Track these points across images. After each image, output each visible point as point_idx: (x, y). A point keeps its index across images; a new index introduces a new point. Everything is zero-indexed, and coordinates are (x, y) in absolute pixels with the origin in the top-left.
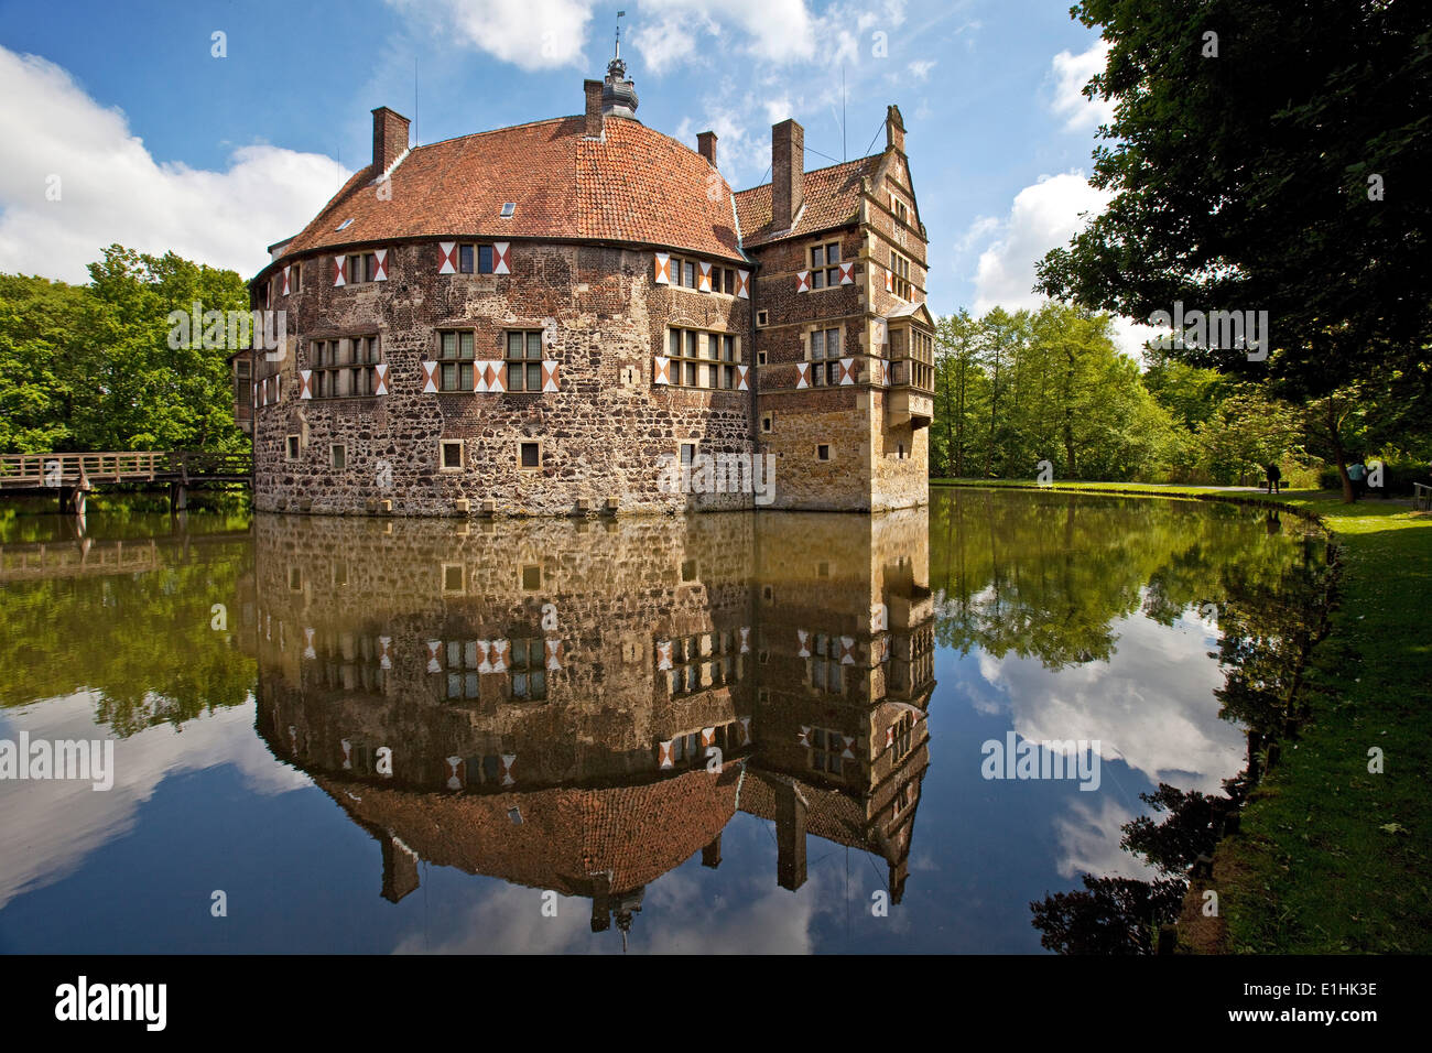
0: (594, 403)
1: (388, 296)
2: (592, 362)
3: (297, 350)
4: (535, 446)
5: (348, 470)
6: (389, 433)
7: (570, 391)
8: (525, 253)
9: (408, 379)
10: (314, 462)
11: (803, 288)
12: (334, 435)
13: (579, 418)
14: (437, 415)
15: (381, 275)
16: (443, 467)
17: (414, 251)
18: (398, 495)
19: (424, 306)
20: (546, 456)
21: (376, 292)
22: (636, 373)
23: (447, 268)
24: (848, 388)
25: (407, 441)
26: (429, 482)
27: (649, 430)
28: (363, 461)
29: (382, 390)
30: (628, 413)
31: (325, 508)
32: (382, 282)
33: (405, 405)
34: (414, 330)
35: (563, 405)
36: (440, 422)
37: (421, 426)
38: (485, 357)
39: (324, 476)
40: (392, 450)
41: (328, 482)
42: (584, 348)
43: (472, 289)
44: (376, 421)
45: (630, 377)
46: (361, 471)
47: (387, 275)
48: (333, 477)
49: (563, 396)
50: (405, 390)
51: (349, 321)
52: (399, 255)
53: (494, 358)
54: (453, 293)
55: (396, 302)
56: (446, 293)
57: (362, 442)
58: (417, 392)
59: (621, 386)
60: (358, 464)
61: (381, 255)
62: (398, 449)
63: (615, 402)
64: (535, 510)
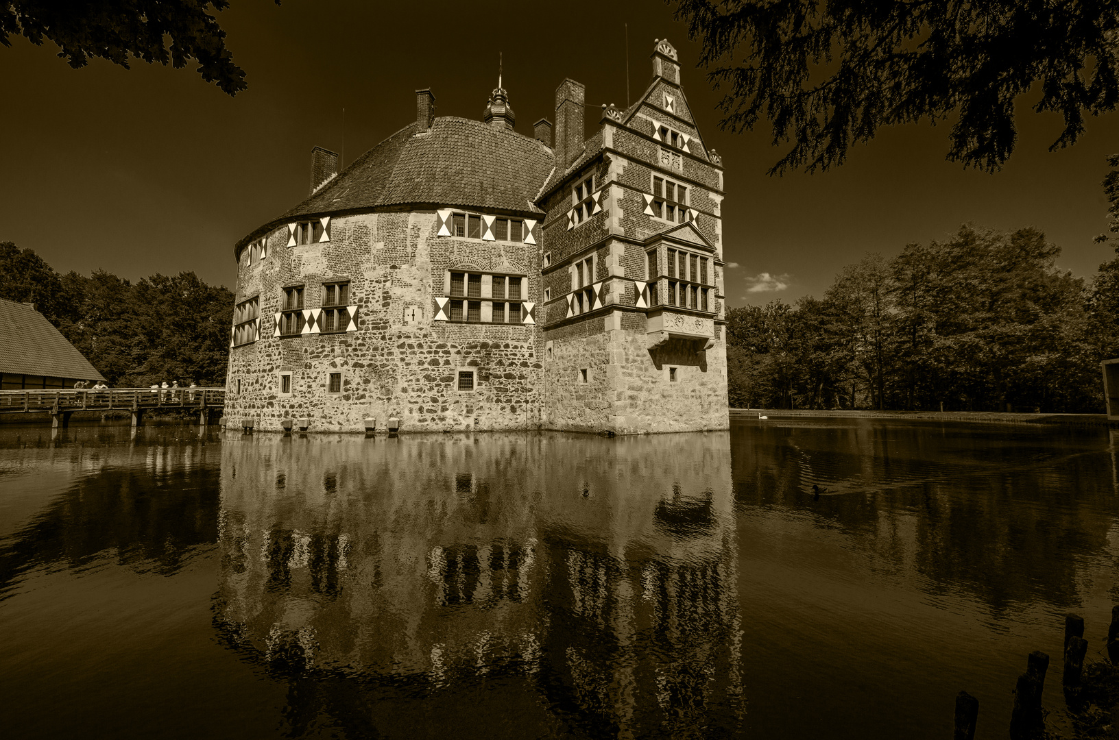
0: (383, 338)
1: (265, 268)
2: (384, 305)
4: (339, 375)
5: (240, 397)
6: (257, 369)
7: (367, 329)
8: (341, 222)
9: (268, 328)
13: (371, 351)
14: (279, 353)
15: (263, 255)
16: (280, 394)
18: (258, 415)
19: (279, 273)
21: (261, 267)
22: (418, 312)
23: (292, 242)
25: (264, 374)
26: (273, 406)
27: (429, 360)
28: (247, 390)
29: (257, 337)
30: (411, 346)
32: (263, 259)
33: (266, 347)
34: (275, 291)
35: (360, 341)
36: (281, 358)
37: (272, 362)
38: (310, 306)
40: (257, 381)
42: (379, 294)
43: (305, 256)
44: (253, 360)
45: (413, 315)
46: (245, 398)
47: (266, 253)
49: (360, 334)
50: (267, 336)
52: (272, 239)
53: (315, 306)
54: (295, 261)
55: (268, 272)
56: (291, 260)
57: (247, 374)
58: (272, 337)
59: (405, 324)
61: (264, 240)
63: (399, 337)
64: (336, 428)
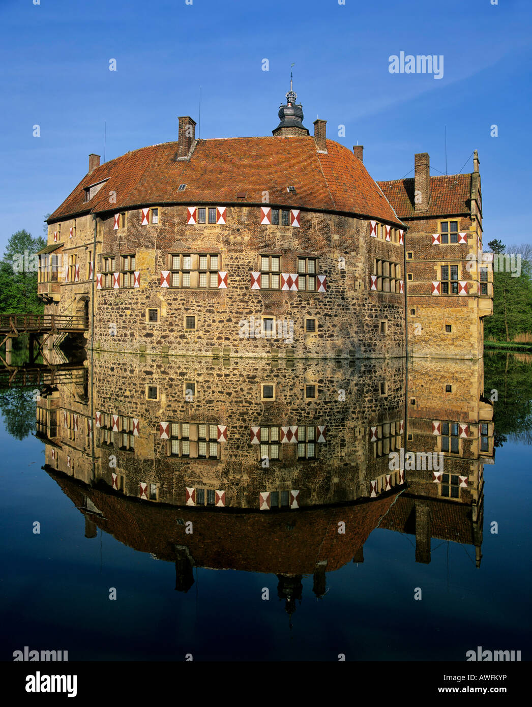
0: (343, 298)
1: (226, 233)
2: (342, 277)
3: (156, 259)
4: (314, 321)
5: (197, 331)
6: (228, 310)
7: (332, 292)
8: (308, 216)
9: (240, 281)
10: (171, 324)
11: (436, 242)
12: (187, 309)
13: (336, 306)
14: (259, 302)
15: (221, 221)
17: (245, 211)
18: (234, 345)
19: (251, 241)
20: (320, 326)
21: (218, 231)
22: (362, 283)
23: (265, 221)
24: (465, 297)
25: (240, 316)
27: (368, 314)
28: (209, 325)
29: (223, 286)
30: (359, 305)
31: (181, 352)
32: (222, 225)
33: (239, 295)
34: (244, 253)
35: (328, 299)
36: (262, 306)
37: (249, 307)
38: (287, 272)
39: (180, 333)
40: (229, 320)
41: (182, 337)
42: (337, 269)
43: (279, 234)
44: (218, 303)
45: (360, 285)
46: (208, 331)
47: (225, 221)
48: (186, 334)
49: (328, 294)
50: (239, 287)
51: (198, 245)
52: (234, 211)
53: (292, 272)
54: (269, 235)
55: (232, 237)
56: (265, 234)
57: (208, 314)
58: (247, 288)
59: (356, 290)
60: (205, 327)
61: (222, 210)
62: (234, 320)
63: (353, 299)
64: (314, 355)
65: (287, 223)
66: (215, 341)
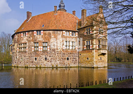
0: (54, 52)
1: (28, 38)
3: (17, 45)
4: (46, 58)
6: (28, 56)
7: (51, 50)
8: (45, 32)
9: (30, 49)
10: (19, 60)
11: (85, 35)
12: (21, 56)
13: (52, 54)
15: (27, 35)
16: (35, 61)
17: (31, 32)
18: (29, 64)
19: (32, 39)
20: (48, 59)
23: (35, 34)
24: (91, 49)
25: (30, 57)
26: (33, 63)
27: (62, 56)
29: (27, 51)
30: (59, 53)
31: (20, 66)
33: (30, 53)
34: (31, 43)
35: (50, 52)
36: (34, 55)
37: (32, 55)
38: (40, 46)
40: (28, 59)
41: (20, 63)
43: (38, 37)
44: (26, 55)
51: (23, 42)
52: (29, 33)
53: (41, 46)
56: (35, 38)
57: (25, 57)
58: (31, 51)
59: (58, 50)
60: (24, 60)
61: (27, 33)
63: (57, 52)
64: (47, 67)
65: (40, 34)
66: (26, 63)
